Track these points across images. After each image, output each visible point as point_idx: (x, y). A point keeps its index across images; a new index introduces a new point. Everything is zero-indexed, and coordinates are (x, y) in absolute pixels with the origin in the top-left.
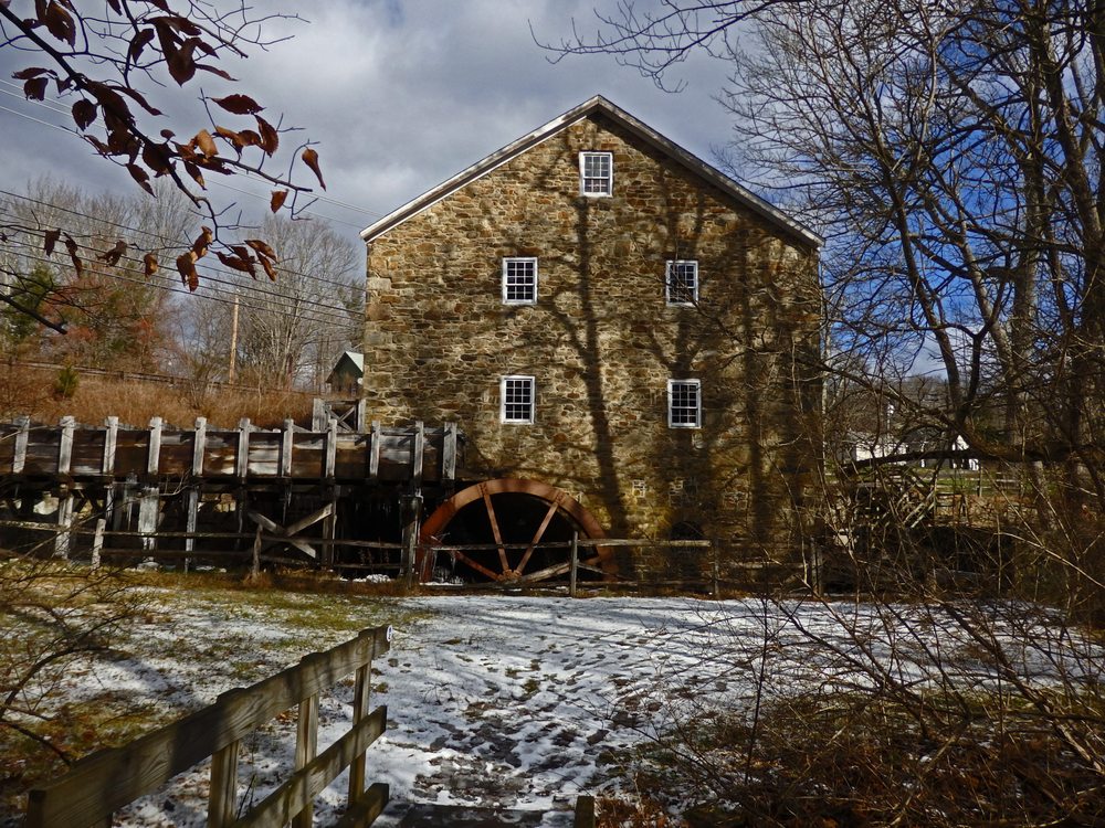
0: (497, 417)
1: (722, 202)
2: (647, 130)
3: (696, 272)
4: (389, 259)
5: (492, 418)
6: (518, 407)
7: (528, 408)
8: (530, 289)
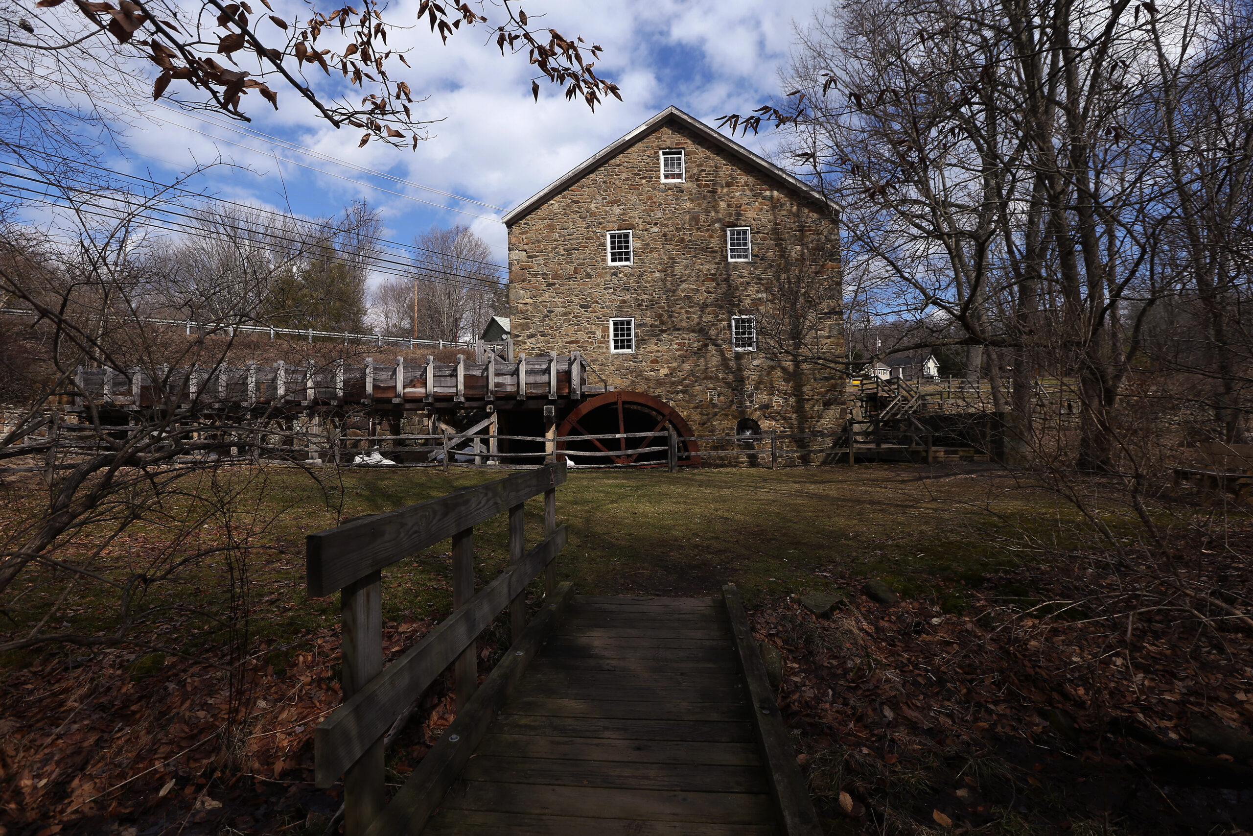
0: (608, 348)
1: (765, 183)
2: (708, 131)
3: (749, 236)
4: (524, 237)
5: (605, 350)
6: (623, 341)
7: (630, 341)
8: (628, 253)
